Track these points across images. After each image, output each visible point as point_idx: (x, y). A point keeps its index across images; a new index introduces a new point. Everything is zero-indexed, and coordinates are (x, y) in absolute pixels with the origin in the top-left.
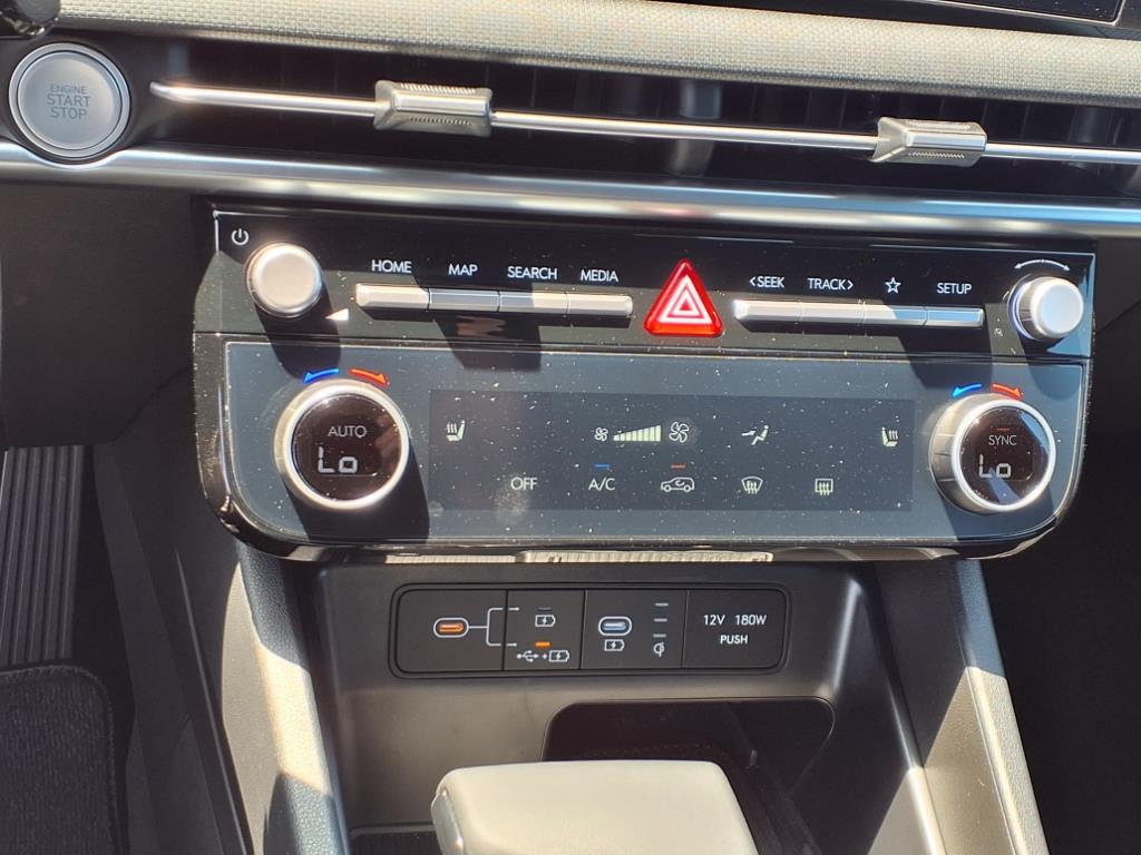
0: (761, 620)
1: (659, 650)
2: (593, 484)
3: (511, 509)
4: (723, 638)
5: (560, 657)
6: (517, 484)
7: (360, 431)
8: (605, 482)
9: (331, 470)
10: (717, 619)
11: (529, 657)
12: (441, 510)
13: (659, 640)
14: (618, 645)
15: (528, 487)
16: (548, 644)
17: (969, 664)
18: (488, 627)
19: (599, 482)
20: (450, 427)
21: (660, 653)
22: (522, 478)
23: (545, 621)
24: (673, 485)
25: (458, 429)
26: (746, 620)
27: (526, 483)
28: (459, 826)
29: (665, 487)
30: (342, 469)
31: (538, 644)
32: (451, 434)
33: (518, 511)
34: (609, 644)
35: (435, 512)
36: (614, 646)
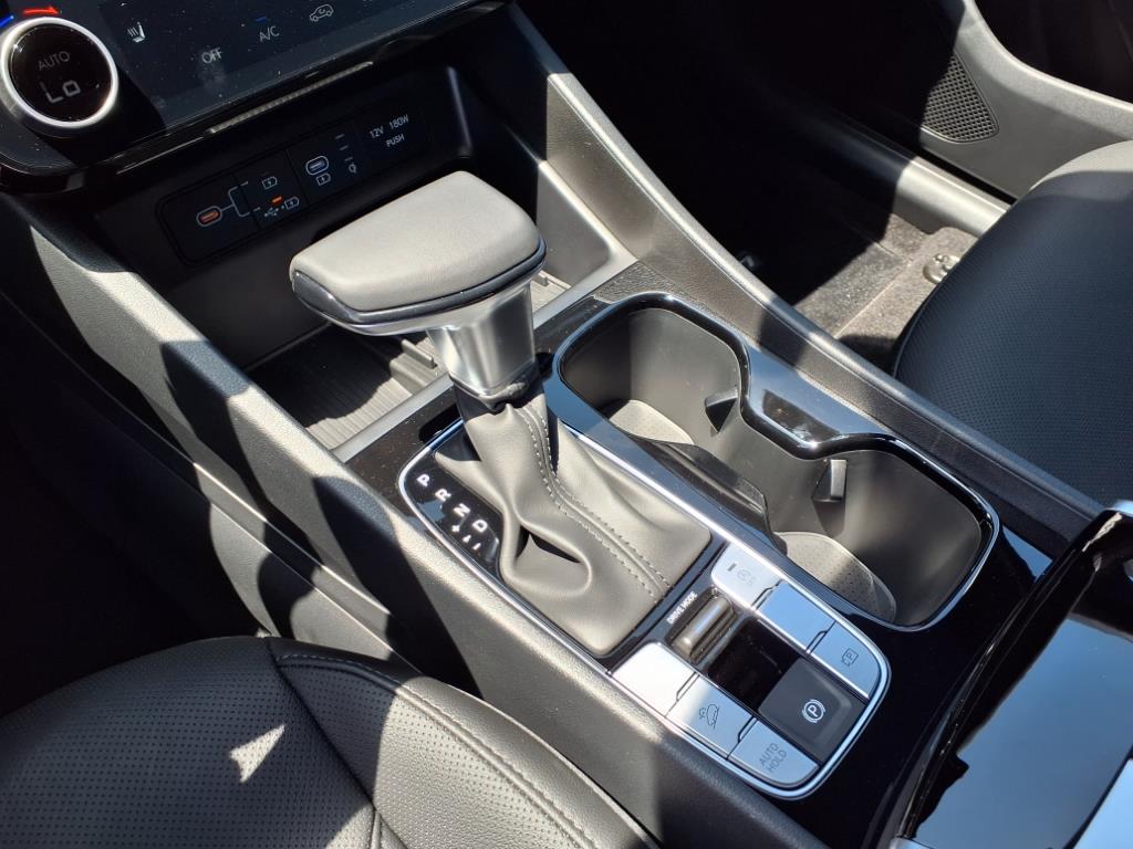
0: (405, 119)
1: (353, 168)
2: (262, 36)
3: (213, 78)
4: (389, 142)
5: (293, 203)
6: (208, 58)
7: (64, 56)
8: (270, 30)
9: (60, 99)
10: (378, 132)
11: (272, 212)
12: (162, 101)
13: (349, 163)
14: (326, 178)
15: (217, 57)
16: (280, 198)
17: (548, 74)
18: (234, 205)
19: (266, 33)
20: (132, 32)
21: (355, 171)
22: (208, 51)
23: (270, 183)
24: (318, 14)
25: (138, 31)
26: (396, 123)
27: (214, 55)
28: (324, 287)
29: (314, 19)
30: (68, 94)
31: (274, 201)
32: (135, 37)
33: (220, 79)
34: (320, 179)
35: (160, 105)
36: (324, 180)
